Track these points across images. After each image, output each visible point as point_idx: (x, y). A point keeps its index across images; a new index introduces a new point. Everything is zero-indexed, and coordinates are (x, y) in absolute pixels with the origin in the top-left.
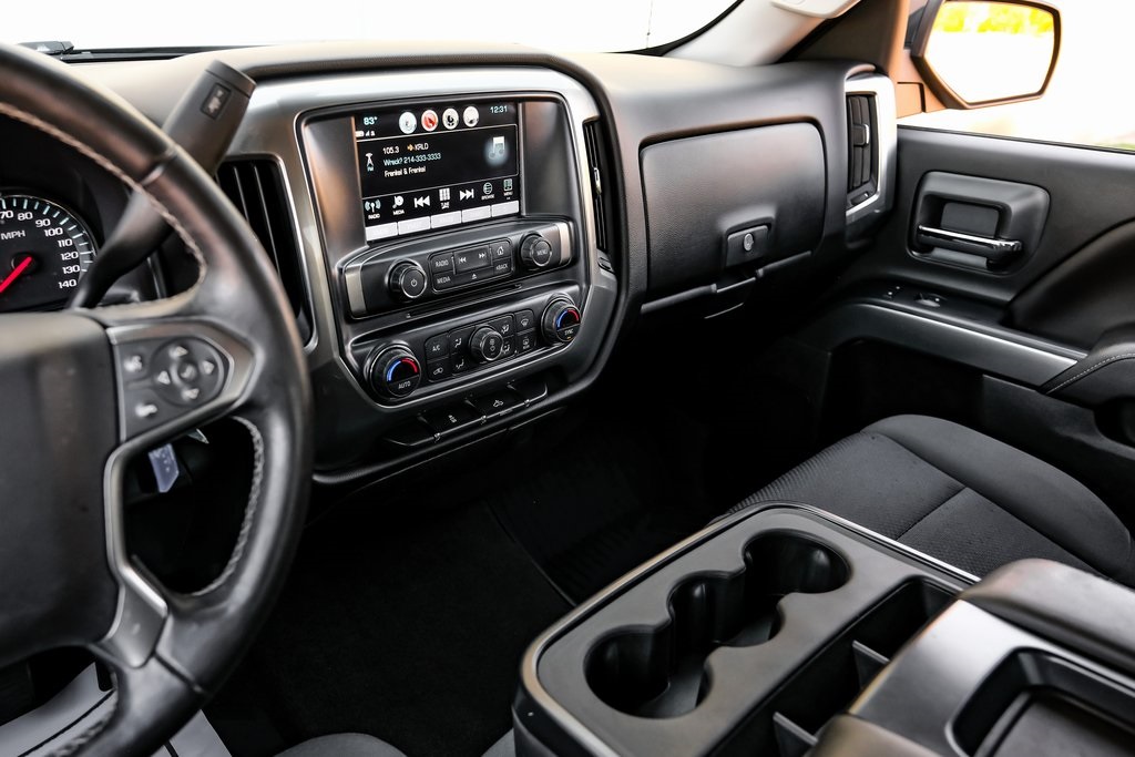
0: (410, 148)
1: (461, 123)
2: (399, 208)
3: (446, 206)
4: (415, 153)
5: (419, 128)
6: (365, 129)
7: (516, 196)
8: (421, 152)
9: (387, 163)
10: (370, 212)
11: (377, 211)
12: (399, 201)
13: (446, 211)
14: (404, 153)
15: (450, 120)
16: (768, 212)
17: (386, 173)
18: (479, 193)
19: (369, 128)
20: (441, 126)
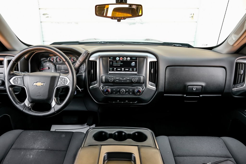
0: (118, 62)
1: (127, 59)
2: (115, 70)
3: (123, 70)
4: (118, 63)
5: (119, 59)
6: (111, 59)
7: (136, 71)
8: (119, 63)
9: (114, 63)
10: (110, 70)
11: (111, 70)
12: (115, 69)
13: (123, 71)
14: (116, 62)
15: (125, 59)
16: (203, 84)
17: (113, 65)
18: (129, 69)
19: (112, 59)
20: (123, 59)
